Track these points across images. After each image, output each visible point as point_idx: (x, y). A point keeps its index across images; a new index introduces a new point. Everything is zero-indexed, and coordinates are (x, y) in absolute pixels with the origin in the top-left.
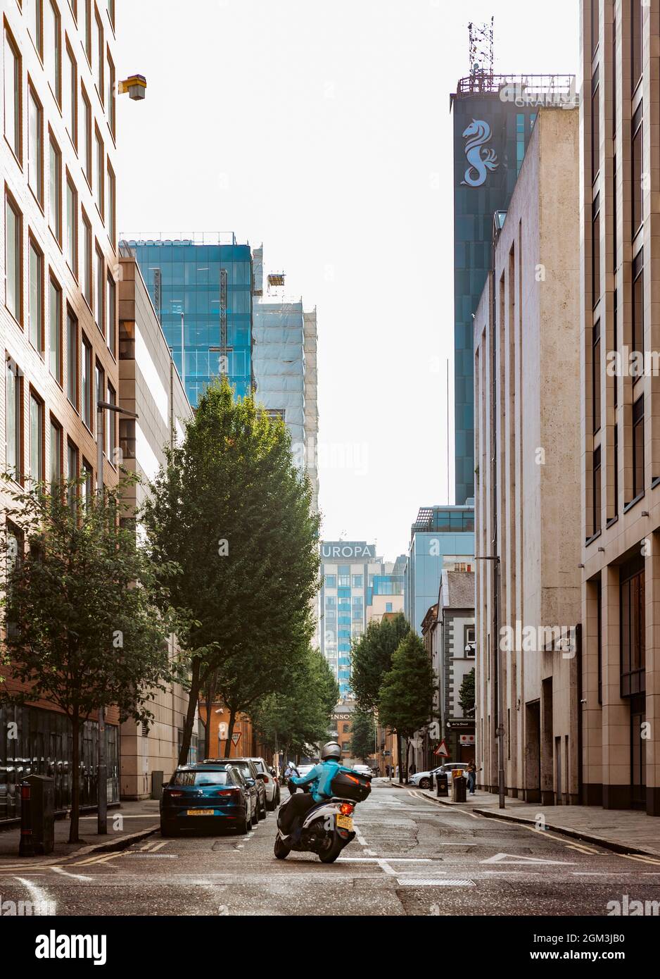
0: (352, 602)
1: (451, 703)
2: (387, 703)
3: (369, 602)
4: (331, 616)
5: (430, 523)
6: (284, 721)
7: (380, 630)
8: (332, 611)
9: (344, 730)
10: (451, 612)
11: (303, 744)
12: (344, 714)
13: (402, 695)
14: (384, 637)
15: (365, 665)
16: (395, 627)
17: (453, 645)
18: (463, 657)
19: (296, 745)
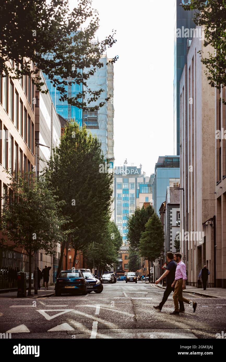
0: (129, 196)
1: (171, 246)
2: (143, 246)
3: (137, 196)
4: (119, 203)
5: (164, 163)
6: (97, 254)
7: (141, 213)
8: (120, 200)
9: (125, 258)
10: (171, 206)
11: (106, 265)
12: (125, 250)
13: (150, 242)
14: (142, 216)
15: (134, 228)
16: (147, 211)
17: (172, 220)
18: (176, 225)
19: (103, 264)
